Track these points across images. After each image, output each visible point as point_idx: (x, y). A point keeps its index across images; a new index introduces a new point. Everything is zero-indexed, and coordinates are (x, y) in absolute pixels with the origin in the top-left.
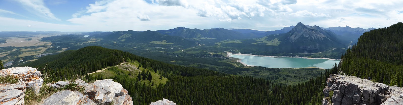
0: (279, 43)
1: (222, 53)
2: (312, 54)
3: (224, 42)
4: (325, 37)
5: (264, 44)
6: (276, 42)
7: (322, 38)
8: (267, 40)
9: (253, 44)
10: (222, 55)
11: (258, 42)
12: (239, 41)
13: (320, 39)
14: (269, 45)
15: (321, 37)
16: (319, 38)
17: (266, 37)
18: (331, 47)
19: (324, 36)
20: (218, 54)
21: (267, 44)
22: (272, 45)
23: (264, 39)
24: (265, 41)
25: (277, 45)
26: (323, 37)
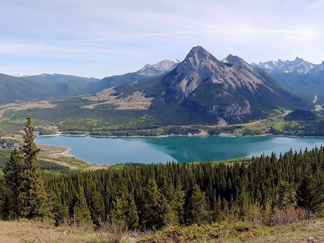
0: (149, 104)
1: (16, 136)
2: (238, 127)
3: (11, 108)
4: (261, 83)
5: (113, 106)
6: (140, 102)
7: (255, 87)
8: (116, 98)
9: (85, 107)
10: (16, 142)
11: (95, 102)
12: (49, 103)
13: (250, 88)
14: (125, 108)
15: (252, 83)
16: (248, 85)
17: (111, 90)
18: (279, 109)
19: (259, 82)
20: (4, 139)
21: (118, 106)
22: (132, 108)
23: (107, 95)
24: (113, 100)
25: (146, 108)
26: (255, 83)
